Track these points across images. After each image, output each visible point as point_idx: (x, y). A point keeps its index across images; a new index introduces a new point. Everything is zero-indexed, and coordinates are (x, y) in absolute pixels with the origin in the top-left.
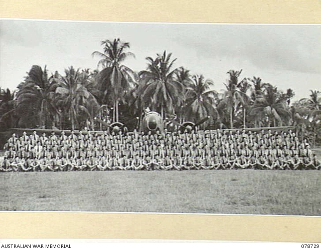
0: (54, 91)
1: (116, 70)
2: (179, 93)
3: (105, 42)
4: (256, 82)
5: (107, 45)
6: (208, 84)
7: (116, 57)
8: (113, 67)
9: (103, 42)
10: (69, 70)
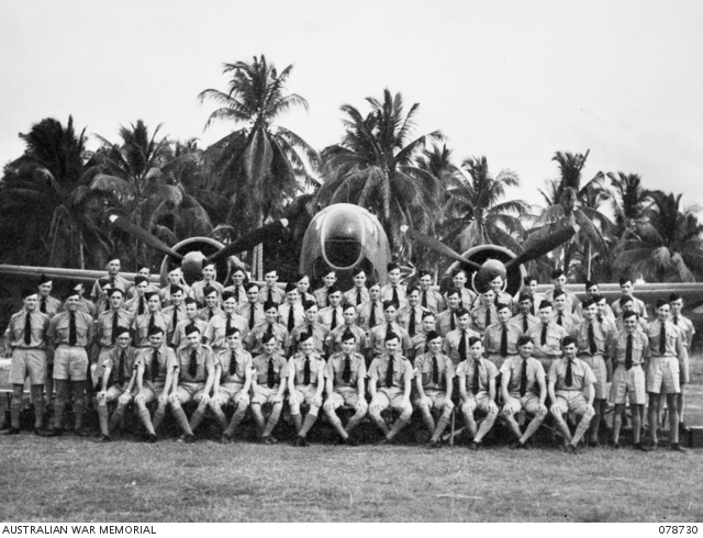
0: (88, 183)
1: (260, 139)
2: (427, 200)
3: (234, 67)
4: (625, 187)
5: (239, 74)
6: (503, 183)
7: (260, 105)
8: (254, 130)
9: (228, 65)
10: (132, 131)
